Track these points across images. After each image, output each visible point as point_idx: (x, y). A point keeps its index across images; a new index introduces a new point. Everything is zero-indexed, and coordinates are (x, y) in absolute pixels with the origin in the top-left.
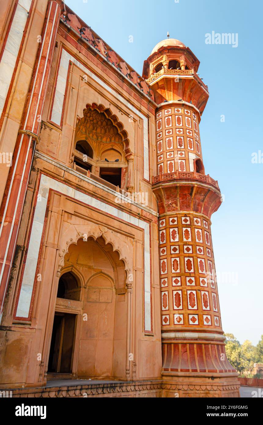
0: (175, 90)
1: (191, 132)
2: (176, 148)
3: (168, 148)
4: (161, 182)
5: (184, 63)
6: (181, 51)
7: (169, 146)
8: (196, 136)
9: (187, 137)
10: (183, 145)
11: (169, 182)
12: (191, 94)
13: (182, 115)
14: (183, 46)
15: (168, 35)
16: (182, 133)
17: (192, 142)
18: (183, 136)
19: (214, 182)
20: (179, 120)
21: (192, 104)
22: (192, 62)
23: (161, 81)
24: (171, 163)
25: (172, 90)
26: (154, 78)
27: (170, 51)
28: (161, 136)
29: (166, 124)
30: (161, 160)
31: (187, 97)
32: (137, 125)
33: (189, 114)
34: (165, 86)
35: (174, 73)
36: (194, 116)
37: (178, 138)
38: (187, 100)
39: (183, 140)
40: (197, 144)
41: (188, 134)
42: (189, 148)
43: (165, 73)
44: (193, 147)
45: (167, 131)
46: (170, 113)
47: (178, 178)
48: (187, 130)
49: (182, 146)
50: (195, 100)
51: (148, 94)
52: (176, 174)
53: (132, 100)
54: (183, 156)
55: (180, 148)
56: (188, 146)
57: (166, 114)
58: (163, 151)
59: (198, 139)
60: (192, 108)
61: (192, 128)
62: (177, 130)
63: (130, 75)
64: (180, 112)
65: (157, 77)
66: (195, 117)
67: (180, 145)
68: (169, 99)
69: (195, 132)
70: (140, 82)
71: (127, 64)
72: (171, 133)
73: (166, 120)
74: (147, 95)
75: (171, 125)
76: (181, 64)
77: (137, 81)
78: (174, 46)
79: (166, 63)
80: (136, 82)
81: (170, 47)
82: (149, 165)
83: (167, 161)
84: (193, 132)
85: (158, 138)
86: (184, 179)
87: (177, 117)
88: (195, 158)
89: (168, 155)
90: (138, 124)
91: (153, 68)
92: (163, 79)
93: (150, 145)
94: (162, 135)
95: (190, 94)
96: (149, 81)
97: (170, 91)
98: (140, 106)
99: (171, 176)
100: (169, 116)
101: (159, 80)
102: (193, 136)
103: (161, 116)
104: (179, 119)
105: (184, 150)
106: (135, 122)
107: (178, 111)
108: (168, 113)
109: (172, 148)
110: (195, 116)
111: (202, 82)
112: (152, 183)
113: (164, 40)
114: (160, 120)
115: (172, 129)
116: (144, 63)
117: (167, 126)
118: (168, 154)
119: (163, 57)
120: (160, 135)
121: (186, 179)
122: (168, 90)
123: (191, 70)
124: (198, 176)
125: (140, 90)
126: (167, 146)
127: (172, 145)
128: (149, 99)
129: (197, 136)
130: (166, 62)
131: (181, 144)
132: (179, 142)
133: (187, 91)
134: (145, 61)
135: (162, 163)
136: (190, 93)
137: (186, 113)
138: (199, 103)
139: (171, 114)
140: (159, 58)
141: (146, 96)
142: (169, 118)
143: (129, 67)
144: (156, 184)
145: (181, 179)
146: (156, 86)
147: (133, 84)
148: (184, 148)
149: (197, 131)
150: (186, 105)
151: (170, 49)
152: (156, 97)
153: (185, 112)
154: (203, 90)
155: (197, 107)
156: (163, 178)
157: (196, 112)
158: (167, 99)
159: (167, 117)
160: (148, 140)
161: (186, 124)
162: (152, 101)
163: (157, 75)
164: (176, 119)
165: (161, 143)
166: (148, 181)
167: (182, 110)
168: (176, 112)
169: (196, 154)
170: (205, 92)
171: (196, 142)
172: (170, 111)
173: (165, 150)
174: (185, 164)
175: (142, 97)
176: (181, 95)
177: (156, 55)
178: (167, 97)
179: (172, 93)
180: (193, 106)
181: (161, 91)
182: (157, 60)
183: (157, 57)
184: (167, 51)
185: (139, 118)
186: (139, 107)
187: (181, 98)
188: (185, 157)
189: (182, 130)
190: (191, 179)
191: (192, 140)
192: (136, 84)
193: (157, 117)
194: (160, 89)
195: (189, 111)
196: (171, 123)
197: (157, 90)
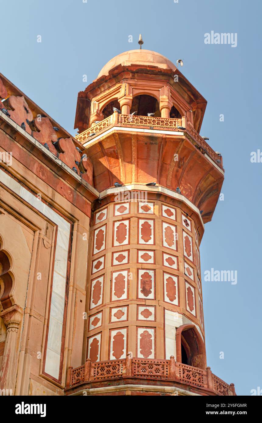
0: (140, 161)
1: (175, 259)
2: (135, 298)
3: (114, 298)
4: (88, 384)
5: (168, 102)
6: (161, 77)
7: (119, 293)
8: (188, 269)
9: (164, 272)
10: (152, 290)
11: (106, 386)
12: (181, 170)
13: (154, 219)
14: (168, 66)
15: (140, 39)
16: (151, 261)
17: (176, 285)
18: (154, 270)
19: (225, 388)
20: (146, 230)
21: (181, 193)
22: (188, 101)
23: (109, 140)
24: (120, 336)
25: (133, 160)
26: (94, 131)
27: (136, 75)
28: (102, 267)
29: (115, 238)
30: (96, 327)
31: (170, 177)
32: (39, 238)
33: (173, 217)
34: (119, 151)
35: (140, 124)
36: (186, 221)
37: (141, 272)
38: (169, 184)
39: (153, 279)
40: (189, 289)
41: (166, 264)
42: (167, 299)
43: (118, 122)
44: (177, 296)
45: (116, 255)
46: (127, 212)
47: (130, 375)
48: (165, 255)
49: (150, 292)
50: (189, 185)
51: (77, 168)
52: (125, 364)
53: (32, 179)
54: (149, 319)
55: (145, 297)
56: (166, 293)
57: (117, 213)
58: (103, 305)
59: (192, 277)
60: (181, 202)
61: (177, 251)
62: (141, 253)
63: (32, 125)
64: (151, 211)
65: (100, 129)
66: (187, 225)
67: (146, 292)
68: (127, 181)
69: (185, 260)
70: (59, 139)
71: (27, 100)
72: (125, 261)
73: (116, 229)
74: (73, 169)
75: (126, 242)
76: (161, 105)
77: (50, 136)
78: (146, 66)
79: (127, 101)
80: (46, 140)
81: (138, 68)
82: (64, 337)
83: (110, 329)
84: (181, 259)
85: (95, 270)
86: (145, 378)
87: (142, 222)
88: (182, 324)
89: (115, 315)
90: (42, 236)
91: (97, 108)
92: (114, 135)
93: (71, 288)
94: (103, 265)
95: (177, 171)
96: (83, 136)
97: (130, 162)
98: (53, 195)
99: (114, 368)
100: (123, 220)
101: (104, 137)
102: (178, 269)
103: (104, 218)
104: (146, 228)
105: (153, 303)
106: (34, 232)
107: (146, 208)
108: (121, 212)
109: (126, 298)
110: (189, 222)
111: (207, 145)
112: (67, 385)
113: (126, 53)
114: (103, 228)
115: (129, 250)
116: (79, 98)
117: (116, 244)
118: (114, 311)
119: (120, 88)
120: (99, 264)
121: (149, 377)
122: (124, 160)
123: (179, 120)
124: (182, 372)
125: (54, 159)
126: (113, 292)
127: (126, 290)
128: (78, 178)
129: (191, 270)
130: (125, 99)
131: (147, 288)
132: (143, 283)
133: (170, 164)
134: (79, 94)
135: (98, 333)
136: (176, 168)
137: (165, 214)
138: (201, 192)
139: (129, 216)
140: (112, 89)
141: (69, 171)
142: (123, 224)
143: (32, 107)
144: (76, 388)
145: (136, 379)
146: (99, 149)
147: (37, 144)
148: (155, 299)
149: (191, 258)
150: (166, 197)
151: (137, 72)
152: (96, 174)
153: (163, 212)
154: (209, 164)
155: (194, 202)
156: (92, 374)
157: (190, 213)
158: (122, 180)
159: (119, 221)
160: (65, 276)
161: (164, 239)
162: (84, 183)
163: (102, 126)
164: (140, 227)
165: (101, 283)
166: (54, 379)
167: (157, 207)
168: (141, 211)
169: (184, 314)
170: (212, 168)
171: (188, 285)
172: (126, 208)
173: (107, 301)
174: (153, 338)
175: (60, 173)
176: (156, 172)
177: (106, 81)
178: (122, 175)
179: (134, 166)
180: (183, 198)
181: (109, 161)
182: (107, 92)
183: (107, 87)
184: (131, 75)
185: (46, 222)
186: (50, 196)
187: (154, 180)
188: (155, 321)
189: (151, 254)
190: (163, 379)
191: (175, 279)
192: (45, 145)
193: (97, 221)
194: (106, 157)
195: (173, 211)
196: (127, 237)
197: (100, 158)
